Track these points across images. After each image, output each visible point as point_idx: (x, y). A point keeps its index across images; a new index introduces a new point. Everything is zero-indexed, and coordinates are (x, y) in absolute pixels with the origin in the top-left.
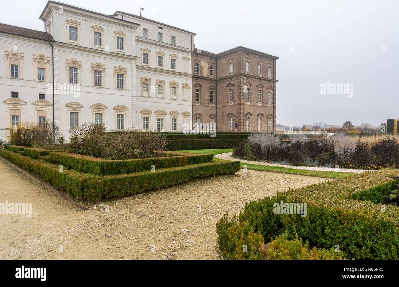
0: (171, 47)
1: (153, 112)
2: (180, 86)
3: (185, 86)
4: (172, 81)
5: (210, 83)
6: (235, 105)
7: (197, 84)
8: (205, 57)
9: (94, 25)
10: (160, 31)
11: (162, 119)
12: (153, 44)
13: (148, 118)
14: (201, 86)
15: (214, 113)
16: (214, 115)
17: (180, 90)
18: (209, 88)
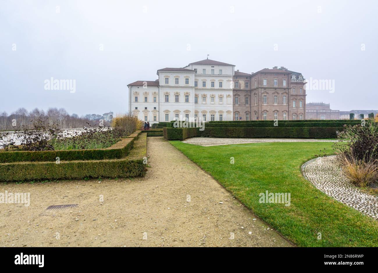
0: (219, 76)
1: (208, 112)
2: (225, 96)
3: (229, 96)
4: (220, 95)
5: (246, 93)
6: (257, 105)
7: (236, 95)
8: (242, 78)
9: (175, 75)
10: (213, 68)
11: (214, 115)
12: (209, 76)
13: (205, 115)
14: (239, 95)
15: (249, 110)
16: (249, 111)
17: (225, 99)
18: (245, 95)
